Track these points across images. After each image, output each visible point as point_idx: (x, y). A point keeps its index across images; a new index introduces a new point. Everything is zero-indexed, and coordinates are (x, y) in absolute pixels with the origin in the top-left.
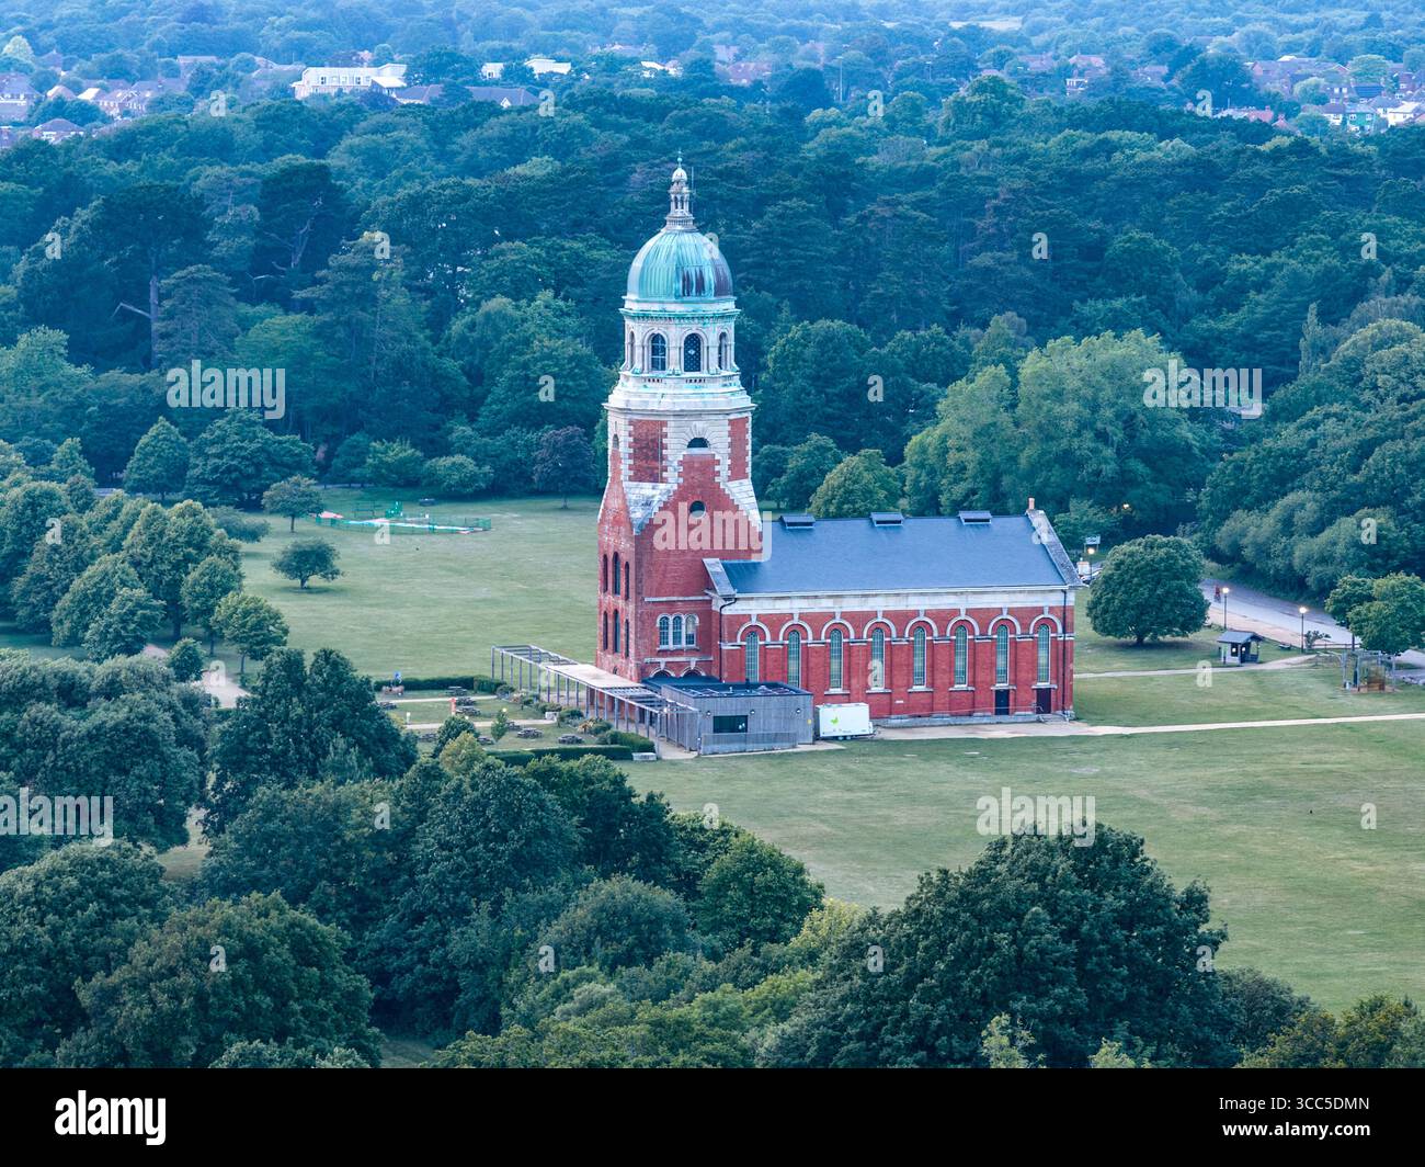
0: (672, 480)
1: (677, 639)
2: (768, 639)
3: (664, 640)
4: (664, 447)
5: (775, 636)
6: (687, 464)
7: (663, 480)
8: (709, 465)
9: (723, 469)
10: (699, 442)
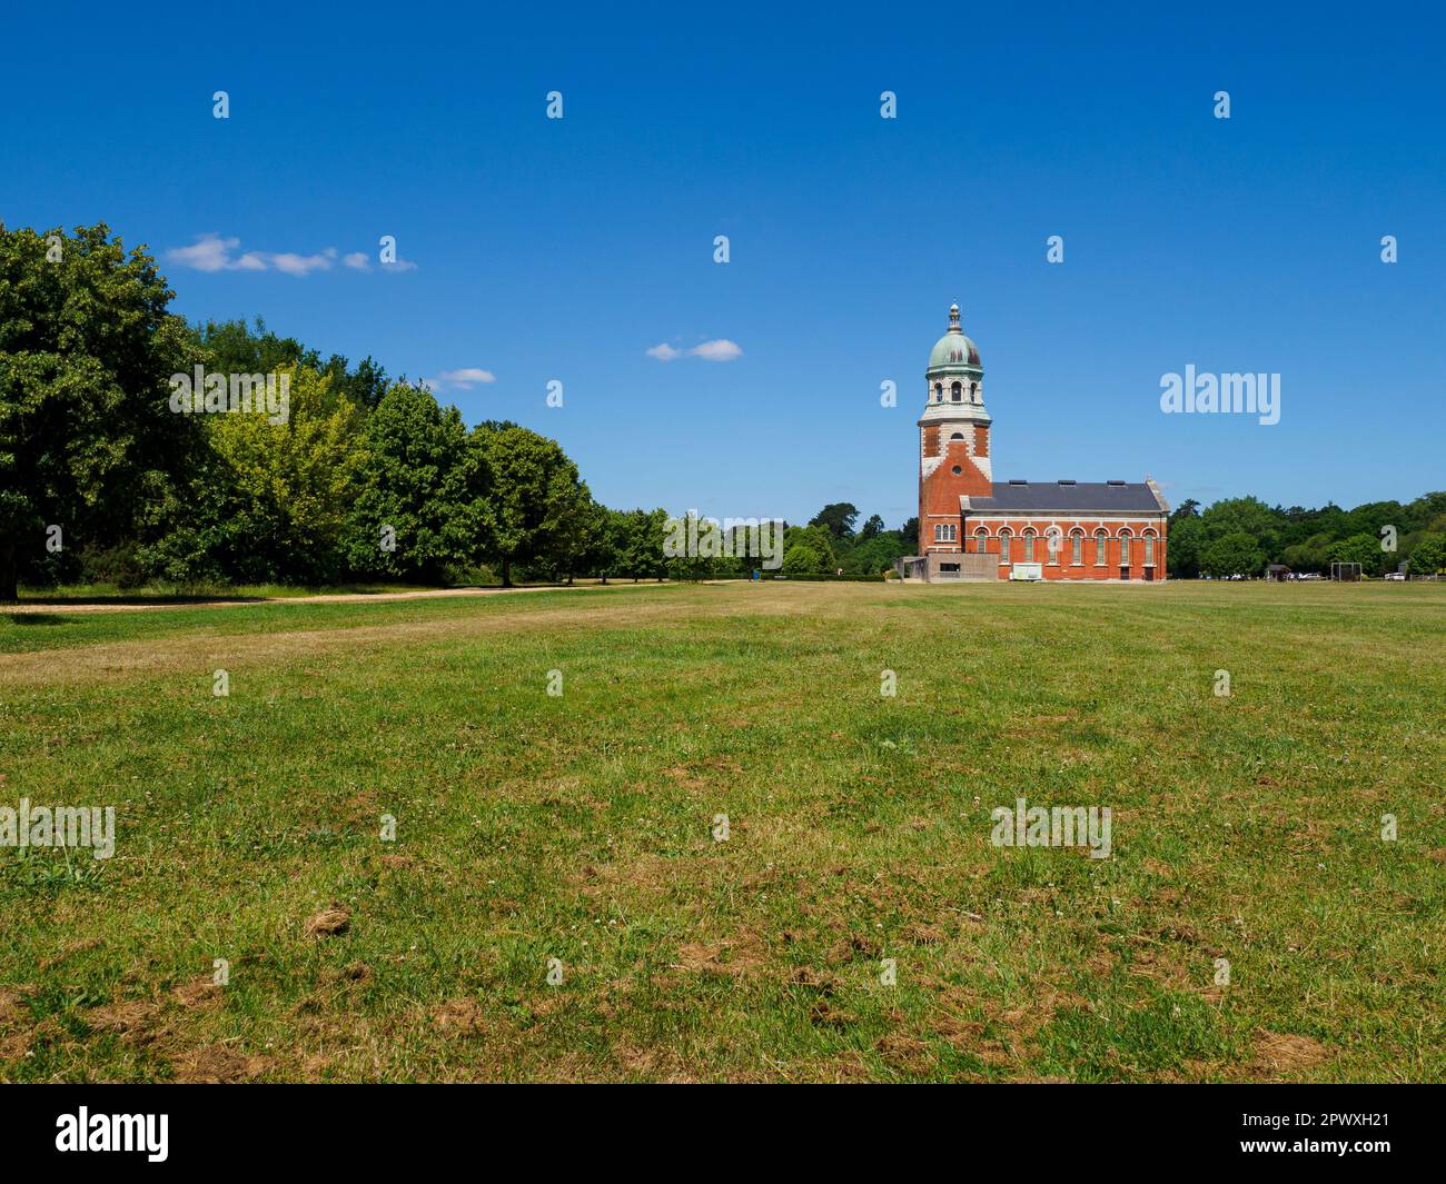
0: (944, 455)
1: (945, 536)
2: (990, 535)
3: (939, 537)
4: (939, 437)
5: (994, 533)
6: (951, 446)
7: (939, 455)
8: (963, 448)
9: (971, 448)
10: (957, 436)
